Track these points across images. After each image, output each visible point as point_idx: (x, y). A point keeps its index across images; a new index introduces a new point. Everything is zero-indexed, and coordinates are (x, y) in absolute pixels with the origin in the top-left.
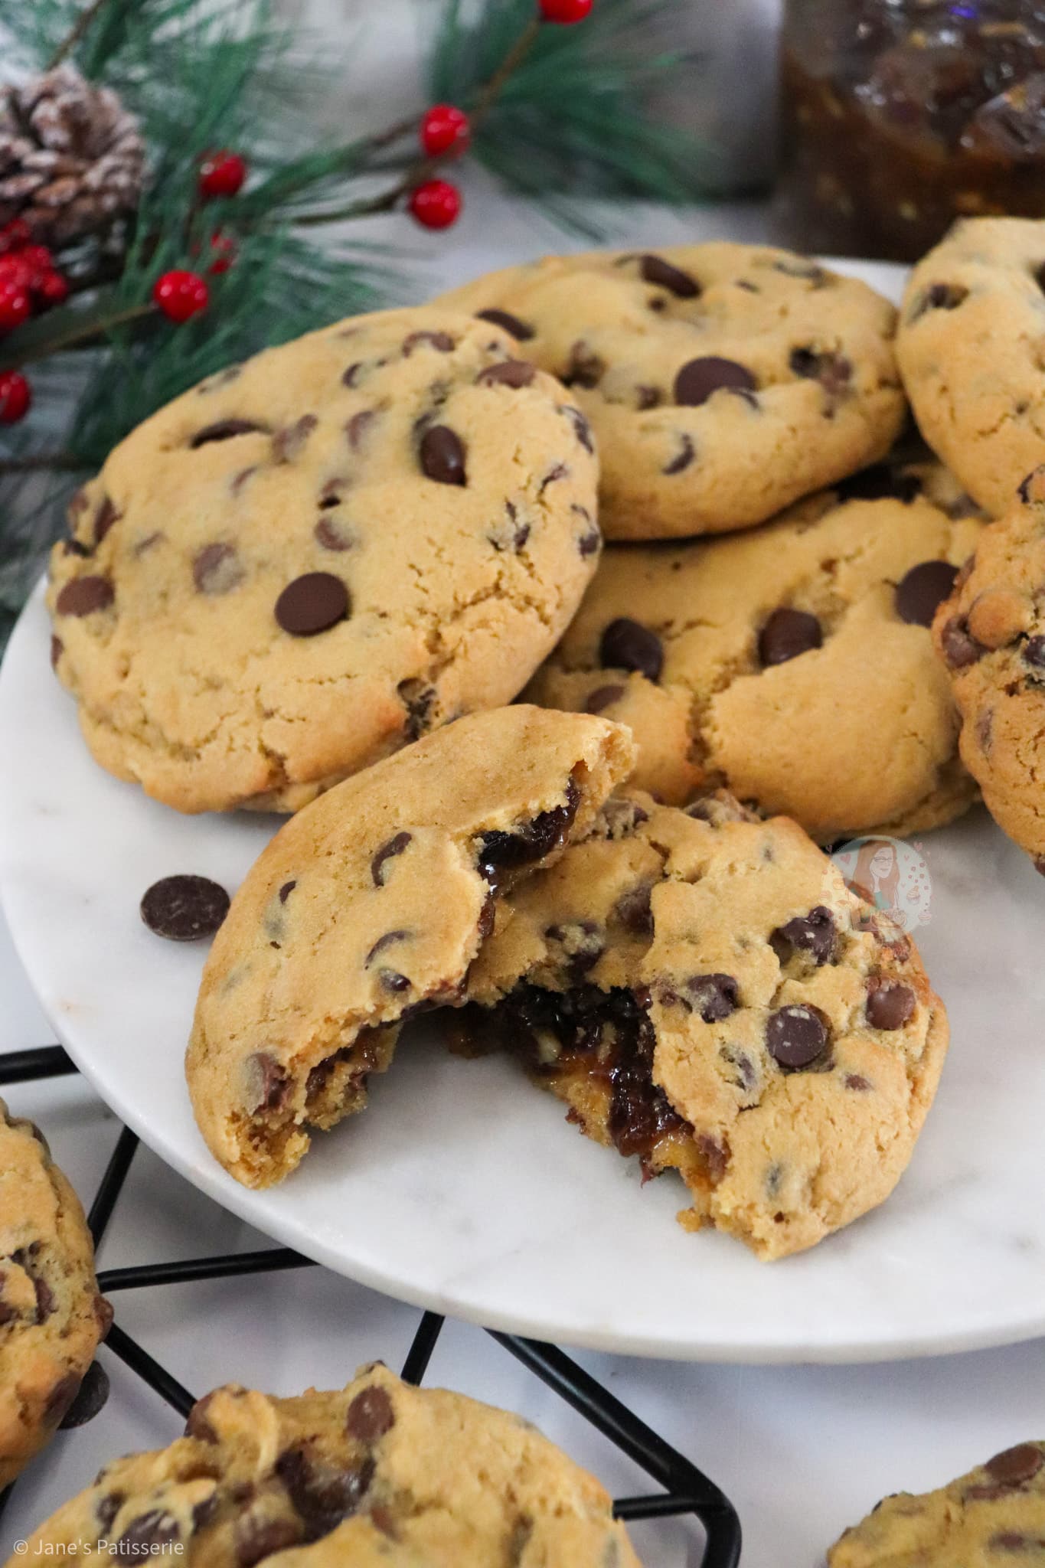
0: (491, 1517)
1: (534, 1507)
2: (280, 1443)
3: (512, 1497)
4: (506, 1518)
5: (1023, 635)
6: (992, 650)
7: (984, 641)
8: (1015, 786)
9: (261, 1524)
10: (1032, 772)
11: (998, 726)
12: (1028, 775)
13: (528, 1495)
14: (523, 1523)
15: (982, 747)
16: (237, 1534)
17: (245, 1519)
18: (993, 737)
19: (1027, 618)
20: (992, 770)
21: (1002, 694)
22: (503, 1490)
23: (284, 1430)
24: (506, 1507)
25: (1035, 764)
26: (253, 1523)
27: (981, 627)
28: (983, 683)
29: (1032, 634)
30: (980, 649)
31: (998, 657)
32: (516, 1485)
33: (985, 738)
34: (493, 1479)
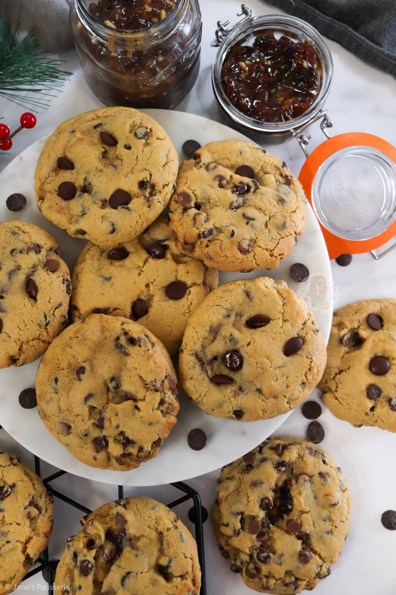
0: (154, 535)
1: (162, 530)
2: (104, 531)
3: (157, 529)
4: (157, 534)
5: (199, 235)
6: (196, 242)
7: (193, 242)
8: (225, 261)
9: (108, 554)
10: (226, 256)
11: (211, 254)
12: (225, 257)
13: (160, 528)
14: (161, 533)
15: (212, 261)
16: (104, 559)
17: (105, 555)
18: (212, 257)
19: (197, 231)
20: (218, 263)
21: (206, 248)
22: (154, 528)
23: (104, 528)
24: (156, 531)
25: (225, 254)
26: (106, 555)
27: (190, 240)
28: (200, 250)
29: (201, 233)
30: (193, 245)
31: (199, 243)
32: (157, 526)
33: (211, 259)
34: (152, 527)
